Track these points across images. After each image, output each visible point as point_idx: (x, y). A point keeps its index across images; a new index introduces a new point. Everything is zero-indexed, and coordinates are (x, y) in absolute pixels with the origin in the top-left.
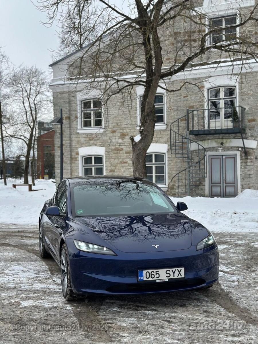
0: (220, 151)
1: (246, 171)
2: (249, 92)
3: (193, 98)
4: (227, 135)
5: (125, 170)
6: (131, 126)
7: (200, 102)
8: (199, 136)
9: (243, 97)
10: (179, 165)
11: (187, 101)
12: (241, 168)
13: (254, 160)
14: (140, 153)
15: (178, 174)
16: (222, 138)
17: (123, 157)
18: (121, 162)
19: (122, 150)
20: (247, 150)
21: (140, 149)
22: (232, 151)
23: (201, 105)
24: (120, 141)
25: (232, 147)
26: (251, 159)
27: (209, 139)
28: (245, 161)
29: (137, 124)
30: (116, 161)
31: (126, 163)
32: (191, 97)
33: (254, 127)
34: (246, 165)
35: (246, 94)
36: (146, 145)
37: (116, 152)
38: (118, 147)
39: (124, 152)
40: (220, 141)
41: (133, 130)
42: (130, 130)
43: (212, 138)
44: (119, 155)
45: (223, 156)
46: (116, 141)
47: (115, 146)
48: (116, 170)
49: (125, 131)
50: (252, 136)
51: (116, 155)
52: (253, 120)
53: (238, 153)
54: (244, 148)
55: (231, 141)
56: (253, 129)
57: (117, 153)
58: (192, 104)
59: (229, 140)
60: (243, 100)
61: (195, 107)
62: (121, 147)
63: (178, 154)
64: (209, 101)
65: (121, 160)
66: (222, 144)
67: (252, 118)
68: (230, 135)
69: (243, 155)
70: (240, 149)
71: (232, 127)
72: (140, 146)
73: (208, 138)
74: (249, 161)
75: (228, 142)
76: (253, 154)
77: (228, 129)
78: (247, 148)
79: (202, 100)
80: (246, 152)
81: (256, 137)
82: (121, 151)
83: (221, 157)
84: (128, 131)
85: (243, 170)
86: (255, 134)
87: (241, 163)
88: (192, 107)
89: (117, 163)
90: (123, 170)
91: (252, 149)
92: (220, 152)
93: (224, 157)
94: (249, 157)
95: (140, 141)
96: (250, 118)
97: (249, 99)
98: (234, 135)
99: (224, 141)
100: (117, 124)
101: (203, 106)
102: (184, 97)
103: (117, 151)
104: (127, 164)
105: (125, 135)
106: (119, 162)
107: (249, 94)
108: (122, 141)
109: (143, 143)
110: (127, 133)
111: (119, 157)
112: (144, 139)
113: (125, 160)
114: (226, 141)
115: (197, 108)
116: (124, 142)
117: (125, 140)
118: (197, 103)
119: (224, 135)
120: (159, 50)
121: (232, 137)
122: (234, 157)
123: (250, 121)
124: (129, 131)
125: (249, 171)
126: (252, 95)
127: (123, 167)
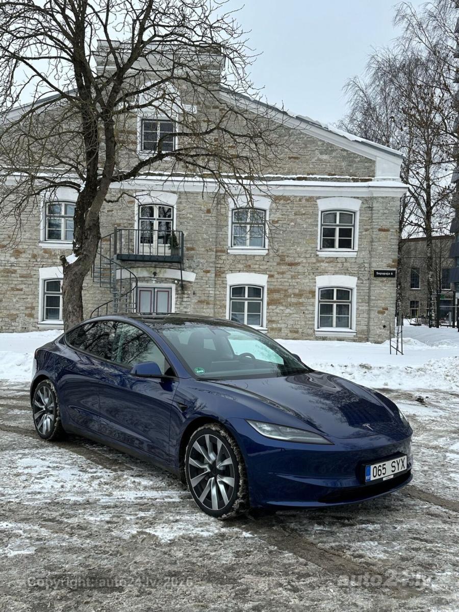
0: (154, 282)
1: (182, 308)
2: (188, 215)
3: (120, 214)
4: (162, 264)
5: (19, 300)
6: (31, 241)
7: (129, 220)
8: (126, 262)
9: (182, 220)
10: (99, 297)
11: (112, 216)
12: (176, 304)
13: (192, 296)
14: (76, 279)
15: (98, 308)
16: (155, 267)
17: (16, 282)
18: (13, 289)
19: (15, 272)
20: (184, 283)
21: (76, 273)
22: (165, 283)
23: (130, 224)
24: (13, 259)
25: (166, 279)
26: (188, 294)
27: (138, 267)
28: (181, 296)
29: (39, 239)
30: (5, 287)
31: (21, 290)
32: (117, 213)
33: (193, 257)
34: (182, 301)
35: (184, 218)
36: (85, 270)
37: (6, 274)
38: (9, 267)
39: (18, 276)
40: (153, 270)
41: (33, 247)
42: (29, 245)
43: (143, 265)
44: (10, 279)
45: (154, 288)
46: (6, 259)
47: (5, 266)
48: (4, 300)
49: (20, 247)
50: (190, 267)
51: (6, 279)
52: (192, 249)
53: (174, 286)
54: (182, 281)
55: (165, 272)
56: (192, 260)
57: (8, 276)
58: (118, 222)
59: (163, 270)
60: (181, 223)
61: (122, 225)
62: (13, 268)
63: (104, 283)
64: (140, 221)
65: (12, 286)
66: (155, 274)
67: (191, 246)
68: (165, 264)
69: (180, 288)
70: (176, 282)
71: (170, 255)
72: (77, 270)
73: (138, 265)
74: (186, 296)
75: (162, 272)
76: (191, 289)
77: (166, 256)
78: (185, 281)
79: (132, 218)
80: (182, 286)
81: (194, 269)
82: (12, 273)
83: (152, 290)
84: (25, 247)
85: (178, 306)
86: (194, 265)
87: (176, 298)
88: (119, 225)
89: (7, 290)
90: (14, 300)
91: (190, 282)
92: (153, 284)
93: (156, 290)
94: (186, 292)
95: (77, 263)
96: (189, 246)
97: (189, 223)
98: (169, 264)
99: (158, 270)
100: (9, 237)
101: (132, 225)
102: (108, 211)
103: (8, 273)
104: (22, 292)
105: (21, 253)
106: (9, 289)
107: (188, 217)
108: (16, 260)
109: (80, 266)
110: (23, 250)
111: (11, 282)
112: (83, 261)
113: (20, 286)
114: (160, 271)
115: (125, 227)
116: (19, 261)
117: (20, 259)
118: (125, 221)
119: (157, 263)
120: (113, 145)
121: (167, 267)
122: (168, 291)
123: (188, 249)
124: (27, 247)
125: (185, 308)
126: (192, 219)
127: (15, 296)
